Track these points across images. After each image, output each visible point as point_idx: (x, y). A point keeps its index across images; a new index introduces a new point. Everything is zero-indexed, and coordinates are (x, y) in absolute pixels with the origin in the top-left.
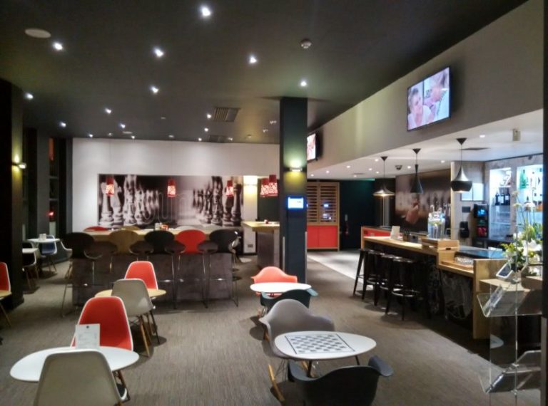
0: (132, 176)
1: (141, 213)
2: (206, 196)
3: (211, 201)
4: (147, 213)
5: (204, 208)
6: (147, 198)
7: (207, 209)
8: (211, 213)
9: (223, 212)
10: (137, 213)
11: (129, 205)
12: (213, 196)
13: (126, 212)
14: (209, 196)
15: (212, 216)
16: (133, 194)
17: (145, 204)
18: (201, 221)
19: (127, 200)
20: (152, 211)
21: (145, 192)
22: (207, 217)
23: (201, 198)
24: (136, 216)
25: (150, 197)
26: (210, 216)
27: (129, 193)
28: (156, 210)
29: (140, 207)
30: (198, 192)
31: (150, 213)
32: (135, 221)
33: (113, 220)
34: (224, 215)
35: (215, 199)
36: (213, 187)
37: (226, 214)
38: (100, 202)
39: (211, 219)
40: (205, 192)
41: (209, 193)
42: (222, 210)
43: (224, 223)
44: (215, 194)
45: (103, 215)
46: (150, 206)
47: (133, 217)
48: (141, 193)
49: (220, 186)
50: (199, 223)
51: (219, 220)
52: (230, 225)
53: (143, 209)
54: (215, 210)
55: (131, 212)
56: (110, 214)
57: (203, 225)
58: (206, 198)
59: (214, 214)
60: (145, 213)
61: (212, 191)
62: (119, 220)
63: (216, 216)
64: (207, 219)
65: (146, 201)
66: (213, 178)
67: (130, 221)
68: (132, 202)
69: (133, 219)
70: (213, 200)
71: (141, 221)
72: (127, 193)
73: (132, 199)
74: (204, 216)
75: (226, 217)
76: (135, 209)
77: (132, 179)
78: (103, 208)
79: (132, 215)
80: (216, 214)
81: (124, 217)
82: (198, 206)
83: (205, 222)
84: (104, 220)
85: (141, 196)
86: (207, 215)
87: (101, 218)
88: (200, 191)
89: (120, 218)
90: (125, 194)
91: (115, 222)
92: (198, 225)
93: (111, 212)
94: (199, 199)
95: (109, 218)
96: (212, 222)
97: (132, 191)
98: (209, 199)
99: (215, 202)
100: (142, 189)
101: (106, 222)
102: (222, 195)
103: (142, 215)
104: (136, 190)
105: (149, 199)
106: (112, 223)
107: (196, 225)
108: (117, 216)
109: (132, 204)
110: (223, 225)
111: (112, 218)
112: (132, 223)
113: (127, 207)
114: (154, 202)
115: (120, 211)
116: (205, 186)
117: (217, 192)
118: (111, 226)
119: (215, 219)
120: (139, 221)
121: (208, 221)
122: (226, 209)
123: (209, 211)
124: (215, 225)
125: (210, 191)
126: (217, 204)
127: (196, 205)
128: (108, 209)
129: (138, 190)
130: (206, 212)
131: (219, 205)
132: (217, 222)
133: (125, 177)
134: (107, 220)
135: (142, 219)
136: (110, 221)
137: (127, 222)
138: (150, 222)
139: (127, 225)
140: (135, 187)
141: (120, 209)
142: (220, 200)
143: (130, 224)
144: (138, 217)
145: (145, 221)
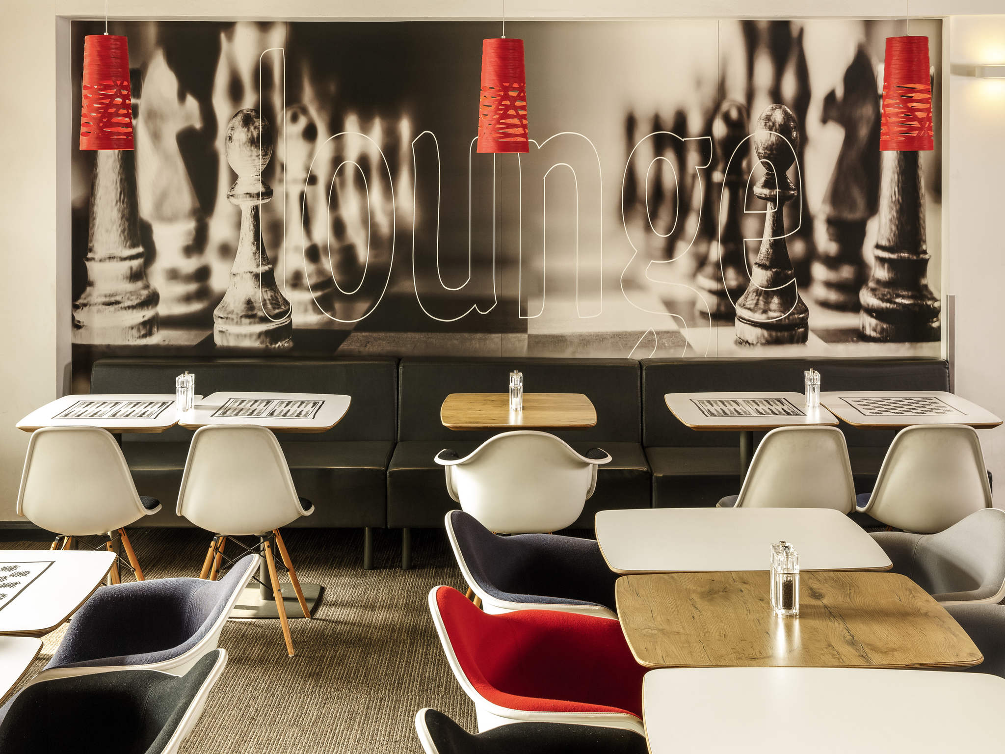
0: (264, 26)
1: (313, 254)
2: (704, 147)
3: (738, 181)
4: (347, 254)
5: (693, 225)
6: (351, 162)
7: (708, 231)
8: (735, 257)
9: (812, 255)
10: (292, 259)
11: (247, 206)
12: (746, 150)
13: (227, 251)
14: (729, 143)
15: (744, 272)
16: (267, 141)
17: (334, 203)
18: (670, 305)
19: (234, 177)
20: (375, 241)
21: (336, 127)
22: (706, 282)
23: (669, 161)
24: (282, 273)
25: (364, 161)
26: (731, 278)
27: (241, 135)
28: (402, 235)
29: (307, 221)
30: (657, 123)
31: (364, 254)
32: (281, 307)
33: (153, 299)
34: (819, 271)
35: (758, 169)
36: (750, 95)
37: (832, 263)
38: (72, 194)
39: (738, 292)
40: (695, 124)
41: (720, 129)
42: (807, 232)
43: (819, 319)
44: (761, 136)
45: (95, 269)
46: (367, 219)
47: (267, 280)
48: (310, 134)
49: (789, 87)
50: (665, 322)
51: (788, 298)
52: (859, 335)
53: (322, 232)
54: (761, 234)
55: (255, 254)
56: (136, 263)
57: (690, 334)
58: (704, 160)
59: (758, 261)
60: (337, 257)
61: (745, 115)
62: (188, 298)
63: (769, 274)
64: (712, 292)
65: (343, 184)
66: (749, 29)
67: (249, 304)
68: (260, 188)
69: (268, 295)
70: (745, 177)
71: (310, 307)
72: (234, 137)
73: (261, 168)
74: (694, 275)
75: (829, 285)
76: (277, 230)
77: (263, 44)
78: (96, 228)
79: (262, 269)
80: (768, 263)
81: (217, 283)
82: (654, 215)
83: (697, 314)
84: (106, 296)
85: (311, 155)
86: (709, 270)
87: (83, 290)
88: (668, 117)
89: (193, 287)
90: (220, 143)
91: (163, 310)
92: (658, 333)
93: (140, 249)
94: (659, 165)
95: (130, 287)
96: (740, 311)
97: (259, 123)
98: (720, 167)
99: (758, 190)
100: (321, 108)
101: (111, 308)
102: (803, 140)
103: (321, 272)
104: (282, 115)
105: (357, 170)
106: (146, 318)
107: (642, 333)
108: (174, 275)
109: (260, 202)
110: (811, 335)
111: (147, 287)
112: (263, 320)
113: (233, 220)
114: (389, 190)
115: (191, 243)
116: (699, 83)
117: (771, 124)
118: (143, 332)
119: (760, 295)
120: (302, 308)
121: (719, 305)
122: (828, 229)
123: (725, 241)
124: (758, 331)
125: (727, 118)
126: (772, 199)
127: (639, 207)
128: (123, 231)
129: (294, 119)
130: (702, 248)
131: (787, 203)
132: (771, 314)
133: (223, 36)
134: (118, 298)
135: (319, 294)
136: (135, 302)
137: (232, 312)
138: (362, 311)
139: (233, 329)
140: (278, 100)
141: (189, 233)
142: (790, 173)
143: (250, 323)
144: (296, 281)
145: (337, 306)
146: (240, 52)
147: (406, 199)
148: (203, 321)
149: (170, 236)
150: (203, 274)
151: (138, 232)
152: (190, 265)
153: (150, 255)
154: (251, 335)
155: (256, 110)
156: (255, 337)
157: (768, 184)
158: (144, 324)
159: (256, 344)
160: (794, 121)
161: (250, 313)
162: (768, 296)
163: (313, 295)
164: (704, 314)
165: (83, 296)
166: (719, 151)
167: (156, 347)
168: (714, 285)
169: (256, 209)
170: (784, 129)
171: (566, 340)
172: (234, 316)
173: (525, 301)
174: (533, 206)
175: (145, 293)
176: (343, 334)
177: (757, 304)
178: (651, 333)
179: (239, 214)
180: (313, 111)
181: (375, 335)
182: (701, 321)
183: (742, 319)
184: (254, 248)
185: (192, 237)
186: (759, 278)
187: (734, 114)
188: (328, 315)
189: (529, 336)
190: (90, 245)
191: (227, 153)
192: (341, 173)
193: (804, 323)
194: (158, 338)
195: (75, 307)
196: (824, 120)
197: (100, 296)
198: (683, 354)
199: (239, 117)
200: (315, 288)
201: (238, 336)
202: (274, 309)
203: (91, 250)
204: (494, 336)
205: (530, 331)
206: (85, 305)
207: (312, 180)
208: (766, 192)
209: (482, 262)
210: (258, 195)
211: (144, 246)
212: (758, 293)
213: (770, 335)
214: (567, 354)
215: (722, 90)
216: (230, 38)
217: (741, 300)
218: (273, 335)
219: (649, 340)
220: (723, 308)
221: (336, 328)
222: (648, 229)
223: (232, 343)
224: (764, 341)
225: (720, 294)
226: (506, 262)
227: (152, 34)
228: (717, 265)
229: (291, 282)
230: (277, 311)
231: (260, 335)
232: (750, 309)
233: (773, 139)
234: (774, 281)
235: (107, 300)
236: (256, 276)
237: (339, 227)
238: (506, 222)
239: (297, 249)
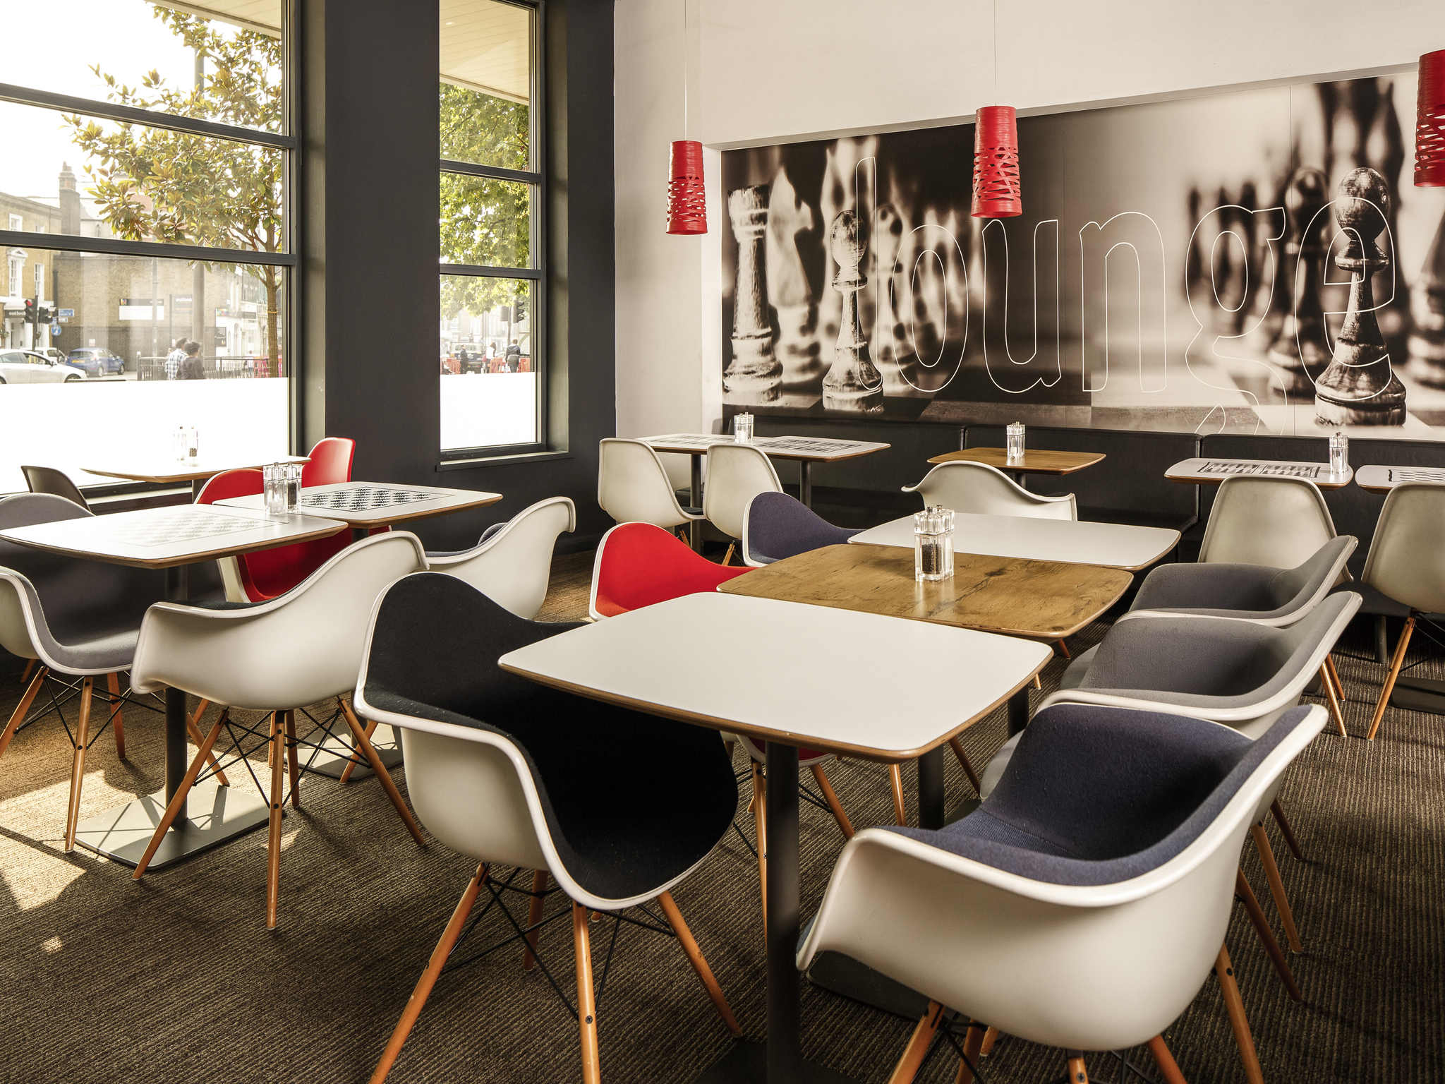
0: (859, 140)
1: (900, 332)
2: (1276, 219)
3: (1316, 253)
4: (928, 331)
5: (1264, 299)
6: (930, 251)
7: (1282, 304)
8: (1314, 331)
9: (1409, 328)
10: (883, 336)
11: (847, 292)
12: (1325, 218)
13: (832, 330)
14: (1303, 213)
15: (1324, 347)
16: (862, 236)
17: (916, 287)
18: (1240, 381)
19: (837, 268)
20: (951, 320)
22: (1280, 357)
23: (1237, 236)
24: (875, 349)
25: (941, 249)
26: (1310, 354)
27: (843, 233)
28: (974, 314)
29: (895, 304)
30: (1222, 197)
31: (942, 332)
32: (874, 378)
33: (778, 370)
34: (1418, 347)
35: (1340, 238)
36: (1329, 160)
37: (1434, 337)
38: (722, 286)
39: (1318, 369)
40: (1265, 196)
41: (1293, 198)
42: (1402, 301)
43: (1417, 399)
44: (1342, 202)
45: (737, 345)
46: (944, 300)
47: (863, 354)
48: (896, 229)
49: (1377, 147)
50: (1234, 398)
51: (1379, 376)
53: (907, 313)
54: (1345, 307)
55: (853, 332)
56: (766, 340)
57: (1260, 411)
58: (1276, 231)
59: (1341, 335)
60: (920, 334)
61: (1323, 181)
62: (803, 369)
63: (1355, 349)
64: (1287, 368)
65: (923, 270)
66: (1327, 90)
67: (850, 374)
68: (857, 277)
69: (864, 368)
70: (1325, 247)
71: (897, 378)
72: (837, 235)
73: (858, 259)
74: (1266, 351)
75: (1431, 362)
76: (870, 311)
77: (858, 155)
78: (738, 313)
79: (859, 345)
80: (1353, 338)
81: (825, 357)
82: (1221, 290)
83: (1270, 390)
84: (745, 367)
85: (897, 247)
86: (1284, 345)
87: (730, 362)
88: (1235, 190)
89: (807, 360)
90: (826, 241)
91: (786, 378)
92: (1226, 410)
93: (769, 329)
94: (1225, 241)
95: (762, 359)
96: (1320, 388)
97: (856, 222)
98: (1295, 238)
99: (1341, 260)
100: (905, 206)
101: (749, 376)
102: (1396, 203)
103: (906, 347)
104: (874, 213)
105: (935, 258)
106: (773, 385)
107: (1209, 409)
108: (793, 350)
109: (858, 288)
110: (1408, 415)
111: (774, 360)
112: (861, 388)
113: (836, 304)
114: (963, 275)
115: (805, 324)
116: (1269, 153)
117: (1355, 189)
118: (771, 396)
119: (1345, 372)
120: (891, 379)
121: (1295, 382)
122: (1429, 301)
123: (1301, 315)
124: (1344, 411)
125: (1302, 187)
126: (1358, 269)
127: (1204, 282)
128: (757, 314)
129: (884, 216)
130: (1276, 323)
131: (1376, 273)
132: (1359, 393)
133: (828, 152)
134: (754, 369)
135: (904, 366)
136: (765, 372)
137: (836, 381)
138: (941, 382)
139: (838, 395)
140: (870, 201)
141: (804, 316)
142: (1380, 241)
143: (850, 391)
144: (886, 355)
145: (920, 377)
146: (842, 163)
147: (978, 283)
148: (814, 388)
149: (791, 319)
150: (814, 349)
151: (768, 316)
152: (804, 342)
153: (775, 334)
154: (851, 401)
155: (854, 211)
156: (854, 403)
157: (1354, 253)
158: (772, 389)
159: (853, 408)
160: (1383, 184)
161: (850, 382)
162: (1354, 373)
163: (900, 368)
164: (1278, 392)
165: (730, 367)
166: (1293, 222)
167: (781, 409)
168: (1290, 362)
169: (854, 294)
170: (1372, 194)
171: (1129, 414)
172: (838, 385)
173: (1088, 375)
174: (1095, 284)
175: (772, 364)
176: (924, 402)
177: (1341, 382)
178: (1219, 409)
179: (841, 299)
180: (899, 209)
181: (952, 404)
182: (1275, 398)
183: (1323, 397)
184: (853, 328)
185: (806, 319)
186: (1343, 354)
187: (1310, 182)
188: (912, 385)
189: (1093, 408)
190: (735, 326)
191: (831, 249)
192: (922, 260)
193: (1400, 403)
194: (784, 401)
195: (725, 375)
196: (1419, 180)
197: (741, 366)
198: (1256, 431)
199: (841, 218)
200: (901, 361)
201: (841, 401)
202: (869, 379)
203: (735, 331)
204: (1058, 407)
205: (1093, 405)
206: (731, 374)
207: (899, 268)
208: (1351, 262)
209: (1047, 338)
210: (855, 282)
211: (772, 327)
212: (1343, 370)
213: (1359, 416)
214: (1131, 427)
215: (1295, 158)
216: (833, 152)
217: (1322, 377)
218: (868, 402)
219: (1217, 415)
220: (1300, 385)
221: (919, 396)
222: (1214, 304)
223: (836, 407)
224: (1350, 421)
225: (1297, 370)
226: (1070, 338)
227: (776, 155)
228: (1293, 340)
229: (882, 356)
230: (871, 381)
231: (858, 401)
232: (1332, 387)
233: (1358, 205)
234: (1361, 358)
235: (746, 370)
236: (855, 351)
237: (920, 309)
238: (1069, 300)
239: (887, 328)
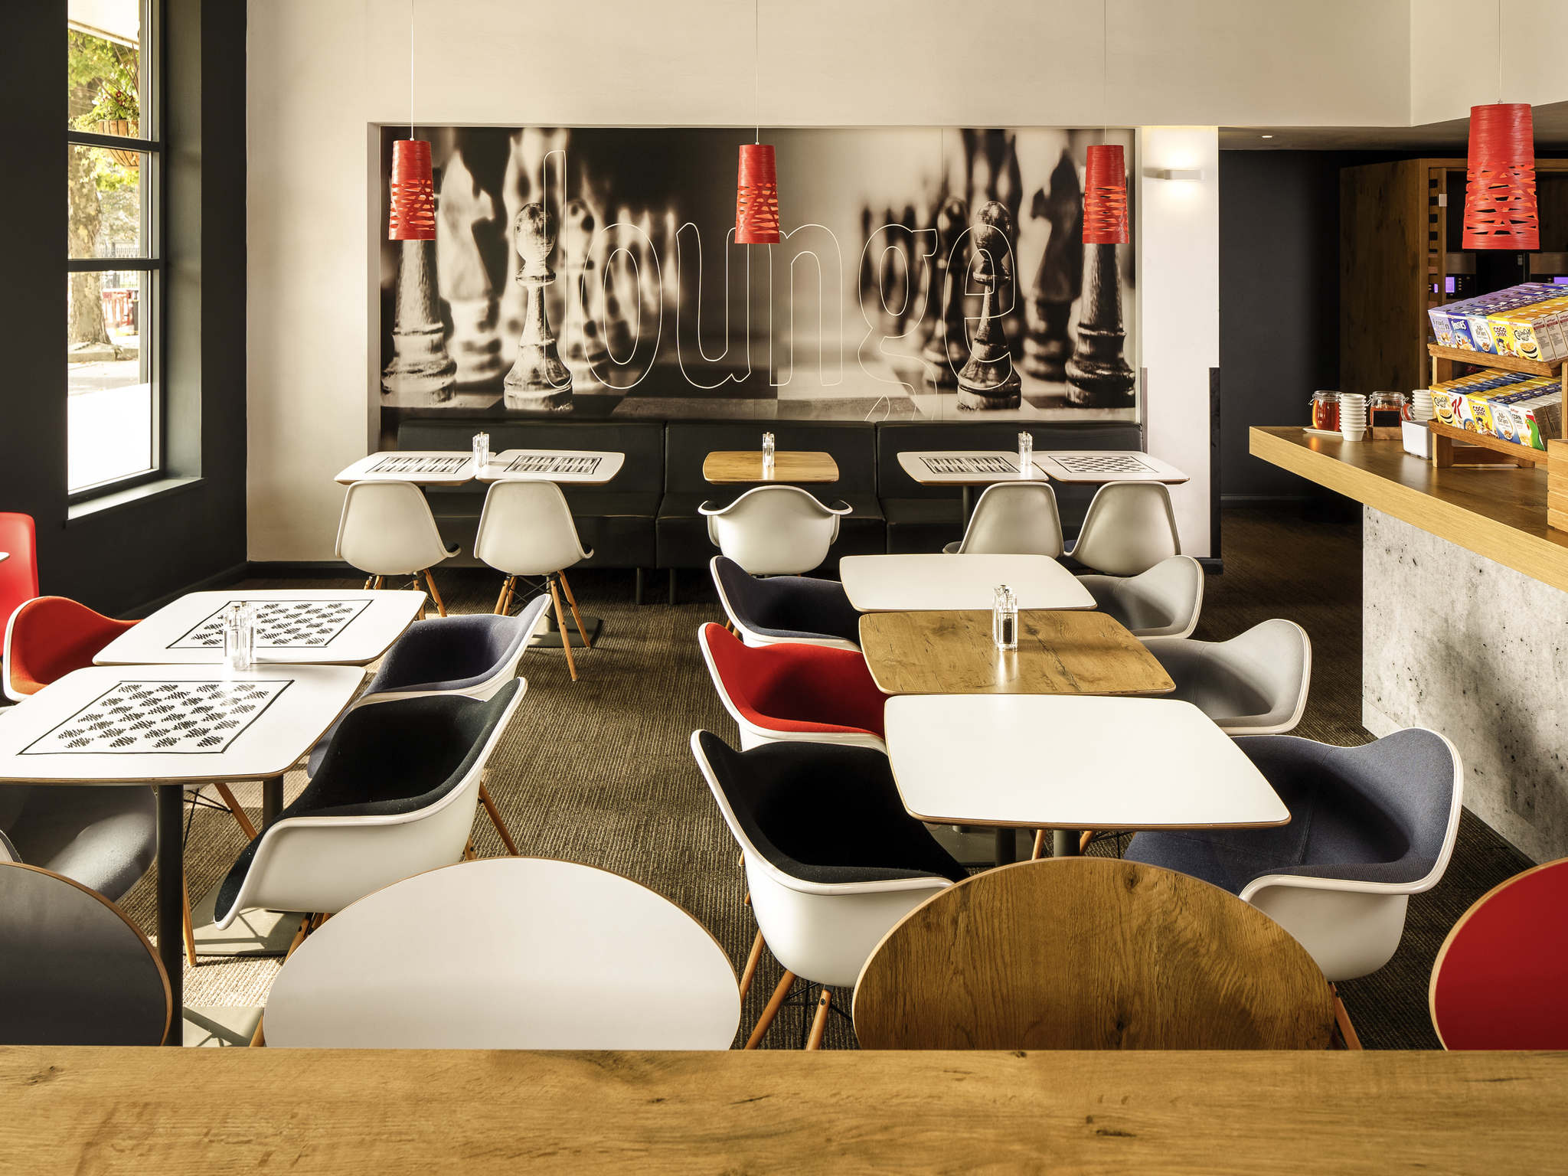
0: (548, 131)
1: (591, 329)
2: (930, 238)
3: (960, 268)
4: (620, 330)
5: (921, 305)
6: (623, 250)
7: (933, 311)
8: (957, 334)
9: (1024, 331)
10: (572, 333)
11: (533, 287)
12: (966, 241)
13: (515, 326)
14: (951, 234)
15: (965, 348)
16: (551, 230)
17: (609, 285)
18: (901, 375)
19: (522, 262)
20: (645, 317)
21: (610, 219)
22: (932, 355)
23: (900, 250)
24: (564, 346)
25: (634, 249)
26: (954, 352)
27: (528, 226)
28: (668, 314)
29: (585, 301)
30: (889, 217)
31: (635, 330)
32: (562, 375)
33: (451, 369)
34: (1030, 346)
35: (977, 257)
36: (970, 192)
37: (1040, 338)
38: (382, 276)
39: (960, 364)
40: (922, 218)
41: (943, 222)
42: (1020, 313)
43: (1030, 388)
44: (979, 229)
45: (401, 342)
46: (638, 299)
47: (551, 352)
48: (588, 225)
49: (1003, 186)
50: (898, 390)
51: (1003, 369)
52: (1064, 402)
53: (599, 310)
54: (979, 314)
55: (540, 329)
56: (437, 337)
57: (917, 400)
58: (930, 250)
59: (977, 337)
60: (612, 332)
61: (965, 211)
62: (482, 368)
63: (987, 348)
64: (937, 363)
65: (616, 268)
66: (969, 136)
67: (535, 372)
68: (544, 272)
69: (552, 365)
70: (966, 264)
71: (588, 376)
72: (522, 228)
73: (546, 255)
74: (922, 349)
75: (1038, 358)
76: (559, 308)
77: (546, 148)
78: (401, 306)
79: (546, 342)
80: (986, 339)
81: (507, 354)
82: (887, 297)
83: (925, 383)
84: (410, 365)
85: (588, 243)
86: (935, 344)
87: (391, 360)
88: (899, 210)
89: (486, 358)
90: (509, 233)
91: (460, 377)
92: (891, 399)
93: (440, 325)
94: (891, 253)
95: (431, 357)
96: (962, 381)
97: (544, 215)
98: (944, 255)
99: (977, 275)
100: (597, 203)
101: (415, 376)
102: (1015, 234)
103: (597, 345)
104: (563, 208)
105: (629, 257)
106: (445, 385)
107: (877, 399)
108: (469, 347)
109: (545, 284)
110: (1023, 401)
111: (446, 357)
112: (548, 386)
113: (521, 299)
114: (656, 274)
115: (484, 319)
116: (925, 183)
117: (988, 218)
118: (442, 397)
119: (979, 367)
120: (581, 376)
121: (943, 375)
122: (1037, 310)
123: (948, 320)
124: (978, 398)
125: (949, 213)
126: (989, 283)
127: (874, 290)
128: (426, 309)
129: (574, 212)
130: (929, 326)
131: (1003, 286)
132: (989, 383)
133: (512, 140)
134: (421, 367)
135: (595, 364)
136: (436, 371)
137: (520, 380)
138: (633, 380)
139: (521, 394)
140: (560, 195)
141: (483, 311)
142: (1004, 261)
143: (536, 389)
144: (576, 353)
145: (612, 374)
146: (527, 154)
147: (672, 282)
148: (495, 387)
149: (466, 315)
150: (495, 347)
151: (439, 310)
152: (483, 339)
153: (448, 330)
154: (536, 400)
155: (541, 204)
156: (540, 401)
157: (986, 270)
158: (444, 389)
159: (540, 407)
160: (1008, 216)
161: (536, 380)
162: (986, 367)
163: (591, 365)
164: (930, 383)
165: (390, 365)
166: (943, 242)
167: (454, 410)
168: (939, 358)
169: (541, 290)
170: (999, 223)
171: (811, 405)
172: (521, 383)
173: (775, 371)
174: (781, 288)
175: (444, 363)
176: (617, 399)
177: (976, 374)
178: (885, 399)
179: (526, 294)
180: (590, 205)
181: (644, 400)
182: (928, 389)
183: (963, 387)
184: (539, 324)
185: (485, 314)
186: (978, 351)
187: (956, 209)
188: (603, 383)
189: (779, 401)
190: (397, 321)
191: (515, 241)
192: (615, 259)
193: (1017, 391)
194: (456, 402)
195: (384, 375)
196: (1034, 215)
197: (405, 365)
198: (913, 417)
199: (527, 210)
200: (592, 358)
201: (525, 400)
202: (557, 377)
203: (397, 325)
204: (748, 401)
205: (779, 397)
206: (392, 373)
207: (590, 265)
208: (984, 277)
209: (738, 337)
210: (543, 277)
211: (443, 322)
212: (977, 364)
213: (988, 402)
214: (812, 417)
215: (945, 189)
216: (518, 141)
217: (963, 371)
218: (556, 400)
219: (883, 405)
220: (947, 378)
221: (610, 393)
222: (881, 309)
223: (520, 406)
224: (982, 406)
225: (944, 365)
226: (759, 337)
227: (450, 138)
228: (942, 340)
229: (571, 354)
230: (559, 379)
231: (544, 399)
232: (970, 379)
233: (990, 231)
234: (990, 355)
235: (411, 368)
236: (541, 348)
237: (613, 306)
238: (759, 302)
239: (576, 325)
